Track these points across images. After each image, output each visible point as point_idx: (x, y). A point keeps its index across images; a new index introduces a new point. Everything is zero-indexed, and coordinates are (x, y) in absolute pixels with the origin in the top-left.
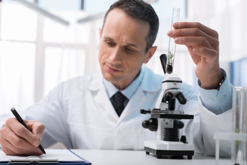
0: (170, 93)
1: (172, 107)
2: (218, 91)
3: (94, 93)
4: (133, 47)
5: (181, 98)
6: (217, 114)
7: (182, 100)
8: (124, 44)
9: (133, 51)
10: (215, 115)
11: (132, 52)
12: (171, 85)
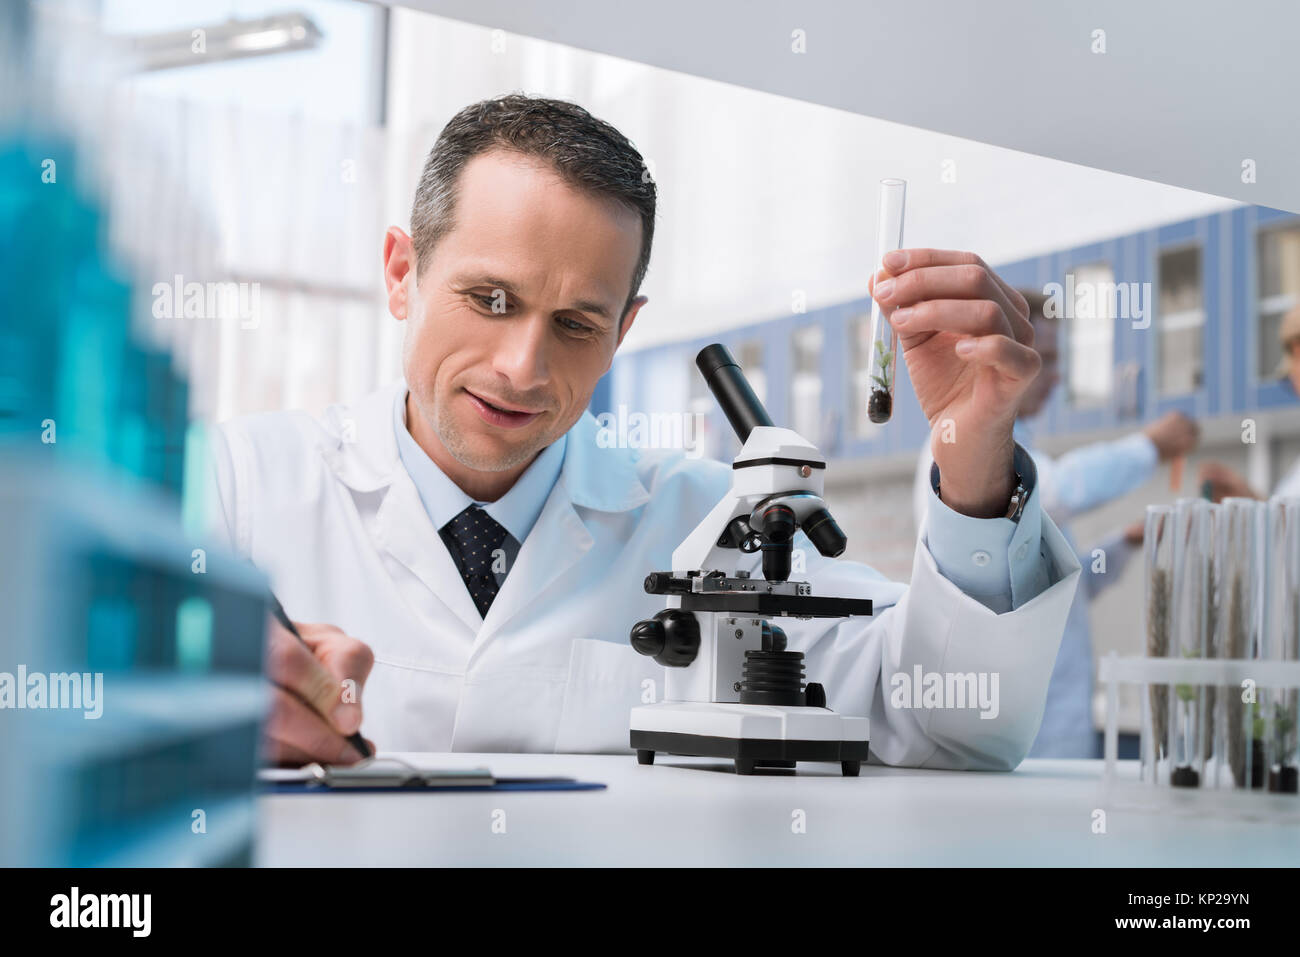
0: (785, 510)
1: (778, 566)
2: (1013, 524)
3: (367, 503)
4: (591, 316)
5: (825, 533)
6: (998, 612)
7: (830, 540)
8: (562, 304)
9: (589, 330)
10: (992, 613)
11: (585, 336)
12: (789, 477)
